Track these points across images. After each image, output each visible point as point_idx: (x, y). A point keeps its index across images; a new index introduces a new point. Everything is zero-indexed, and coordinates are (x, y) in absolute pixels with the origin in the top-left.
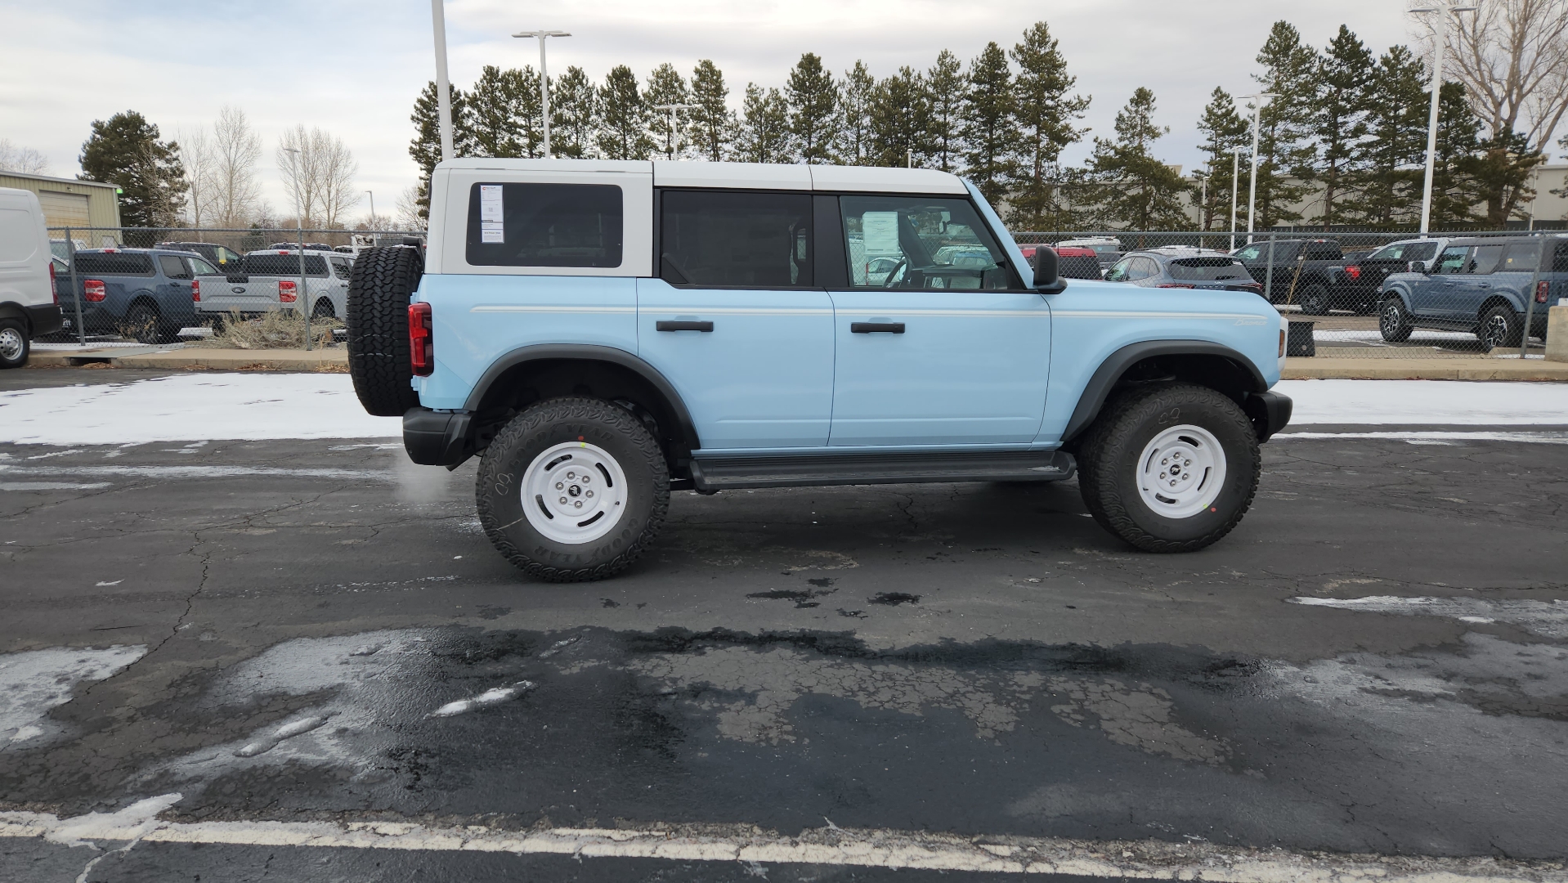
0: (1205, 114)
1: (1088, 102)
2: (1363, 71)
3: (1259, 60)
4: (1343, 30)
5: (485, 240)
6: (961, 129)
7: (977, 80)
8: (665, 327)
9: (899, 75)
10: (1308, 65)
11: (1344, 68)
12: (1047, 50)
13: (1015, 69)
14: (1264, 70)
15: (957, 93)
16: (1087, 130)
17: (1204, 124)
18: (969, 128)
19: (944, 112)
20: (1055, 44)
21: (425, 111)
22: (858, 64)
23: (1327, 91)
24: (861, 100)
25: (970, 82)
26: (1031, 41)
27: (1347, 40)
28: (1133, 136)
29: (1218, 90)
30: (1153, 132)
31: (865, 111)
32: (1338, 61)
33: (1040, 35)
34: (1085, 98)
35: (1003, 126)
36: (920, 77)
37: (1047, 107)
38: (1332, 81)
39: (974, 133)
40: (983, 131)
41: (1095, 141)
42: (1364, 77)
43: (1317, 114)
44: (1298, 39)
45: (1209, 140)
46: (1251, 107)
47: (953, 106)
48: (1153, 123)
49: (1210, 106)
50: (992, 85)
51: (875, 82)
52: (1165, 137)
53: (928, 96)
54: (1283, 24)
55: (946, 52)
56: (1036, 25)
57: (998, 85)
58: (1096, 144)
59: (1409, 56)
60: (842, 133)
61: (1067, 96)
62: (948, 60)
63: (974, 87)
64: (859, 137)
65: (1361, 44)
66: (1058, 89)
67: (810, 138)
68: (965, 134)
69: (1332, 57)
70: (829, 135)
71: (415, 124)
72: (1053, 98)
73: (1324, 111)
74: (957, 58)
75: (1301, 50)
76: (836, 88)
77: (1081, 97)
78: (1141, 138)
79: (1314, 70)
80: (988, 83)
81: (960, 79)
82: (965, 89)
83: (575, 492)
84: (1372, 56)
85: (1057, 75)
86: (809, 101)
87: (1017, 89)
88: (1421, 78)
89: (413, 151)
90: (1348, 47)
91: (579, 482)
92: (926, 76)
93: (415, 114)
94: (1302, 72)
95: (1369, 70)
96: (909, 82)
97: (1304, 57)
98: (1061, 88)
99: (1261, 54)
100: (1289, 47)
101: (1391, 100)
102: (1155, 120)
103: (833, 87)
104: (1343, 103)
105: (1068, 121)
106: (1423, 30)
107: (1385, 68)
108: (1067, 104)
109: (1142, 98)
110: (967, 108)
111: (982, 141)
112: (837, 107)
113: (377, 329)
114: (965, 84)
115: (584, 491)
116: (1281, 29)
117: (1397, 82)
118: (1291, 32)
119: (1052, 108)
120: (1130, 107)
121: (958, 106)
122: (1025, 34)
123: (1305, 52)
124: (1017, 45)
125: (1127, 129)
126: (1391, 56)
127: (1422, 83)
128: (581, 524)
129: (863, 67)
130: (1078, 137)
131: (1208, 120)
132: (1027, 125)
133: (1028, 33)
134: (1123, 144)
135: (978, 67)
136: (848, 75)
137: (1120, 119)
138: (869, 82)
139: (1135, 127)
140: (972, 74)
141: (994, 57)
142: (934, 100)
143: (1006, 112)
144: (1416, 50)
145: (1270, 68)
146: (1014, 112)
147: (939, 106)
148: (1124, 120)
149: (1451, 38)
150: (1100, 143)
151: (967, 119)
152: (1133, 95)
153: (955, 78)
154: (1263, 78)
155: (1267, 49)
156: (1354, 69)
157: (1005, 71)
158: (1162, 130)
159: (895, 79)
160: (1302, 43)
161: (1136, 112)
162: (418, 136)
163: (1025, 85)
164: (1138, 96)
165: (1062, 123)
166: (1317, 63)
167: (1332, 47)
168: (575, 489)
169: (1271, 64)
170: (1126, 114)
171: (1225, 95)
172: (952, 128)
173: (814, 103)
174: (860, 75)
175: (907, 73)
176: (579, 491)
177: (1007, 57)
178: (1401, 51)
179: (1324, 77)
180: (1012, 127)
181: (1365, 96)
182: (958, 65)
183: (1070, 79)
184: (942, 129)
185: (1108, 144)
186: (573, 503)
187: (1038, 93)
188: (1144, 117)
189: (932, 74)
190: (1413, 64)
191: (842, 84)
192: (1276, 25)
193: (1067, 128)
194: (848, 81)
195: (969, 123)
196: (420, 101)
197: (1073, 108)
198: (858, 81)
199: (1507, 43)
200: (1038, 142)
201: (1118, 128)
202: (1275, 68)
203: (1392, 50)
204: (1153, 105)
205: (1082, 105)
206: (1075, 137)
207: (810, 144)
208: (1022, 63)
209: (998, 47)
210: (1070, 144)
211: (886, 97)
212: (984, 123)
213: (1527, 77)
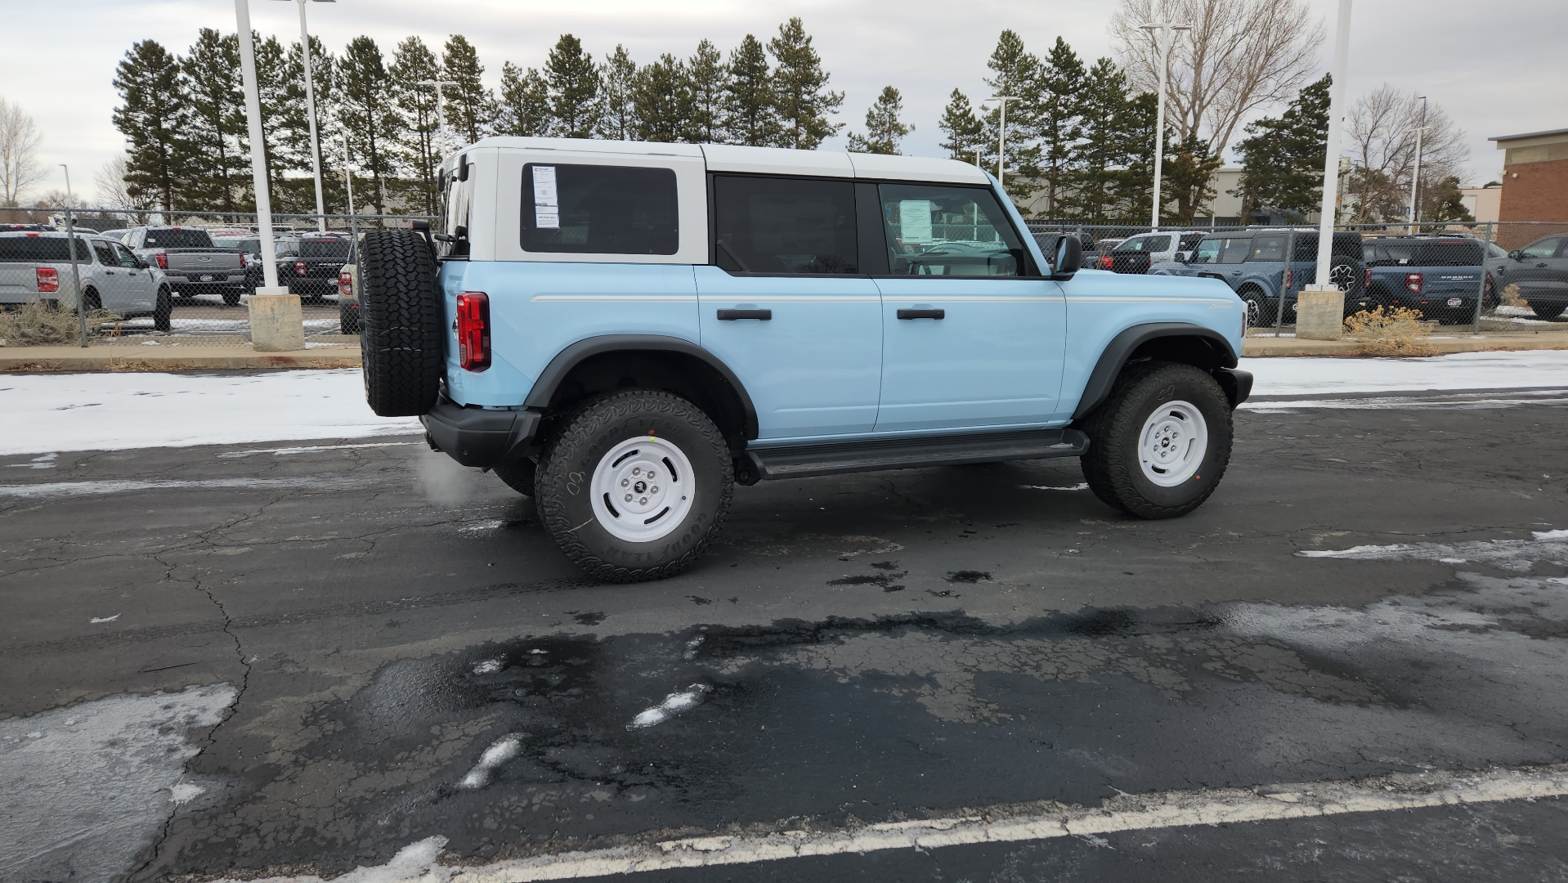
0: (946, 114)
1: (842, 99)
2: (1077, 80)
3: (990, 65)
4: (1059, 41)
5: (539, 225)
6: (724, 119)
7: (737, 71)
8: (726, 316)
9: (661, 63)
10: (1031, 72)
11: (1061, 76)
12: (802, 46)
13: (772, 63)
14: (994, 74)
15: (718, 83)
16: (842, 125)
17: (945, 123)
18: (732, 118)
19: (706, 101)
20: (809, 40)
21: (130, 75)
22: (619, 49)
23: (1048, 97)
24: (624, 86)
25: (730, 73)
26: (787, 36)
27: (1063, 50)
28: (882, 132)
29: (956, 92)
30: (901, 130)
31: (629, 97)
32: (1056, 69)
33: (795, 30)
34: (839, 95)
35: (763, 118)
36: (681, 65)
37: (804, 102)
38: (1052, 88)
39: (736, 124)
40: (745, 122)
41: (849, 135)
42: (1078, 85)
43: (1041, 117)
44: (1022, 48)
45: (950, 138)
46: (984, 108)
47: (715, 96)
48: (900, 120)
49: (949, 106)
50: (752, 77)
51: (637, 68)
52: (911, 134)
53: (689, 84)
54: (1009, 33)
55: (706, 42)
56: (791, 20)
57: (758, 77)
58: (850, 139)
59: (1114, 68)
60: (605, 118)
61: (822, 92)
62: (708, 50)
63: (734, 78)
64: (623, 122)
65: (1074, 55)
66: (814, 85)
67: (572, 121)
68: (727, 124)
69: (1051, 65)
70: (593, 120)
71: (119, 90)
72: (809, 93)
73: (1046, 115)
74: (717, 48)
75: (1025, 58)
76: (597, 72)
77: (836, 93)
78: (890, 134)
79: (1036, 77)
80: (749, 75)
81: (720, 69)
82: (725, 80)
83: (641, 489)
84: (1083, 66)
85: (812, 71)
86: (570, 84)
87: (775, 82)
88: (1123, 88)
89: (117, 121)
90: (1063, 57)
91: (644, 478)
92: (687, 65)
93: (118, 79)
94: (1027, 78)
95: (1081, 79)
96: (671, 70)
97: (1028, 65)
98: (817, 84)
99: (992, 60)
100: (1014, 55)
101: (1100, 107)
102: (902, 118)
103: (594, 70)
104: (1061, 108)
105: (824, 116)
106: (1123, 45)
107: (1094, 78)
108: (823, 99)
109: (890, 96)
110: (729, 99)
111: (744, 131)
112: (599, 91)
113: (404, 322)
114: (726, 75)
115: (649, 487)
116: (1008, 37)
117: (1104, 91)
118: (1016, 41)
119: (808, 103)
120: (878, 105)
121: (720, 97)
122: (781, 28)
123: (1029, 59)
124: (774, 39)
125: (877, 126)
126: (1099, 67)
127: (1125, 93)
128: (647, 522)
129: (624, 52)
130: (834, 131)
131: (948, 120)
132: (787, 118)
133: (784, 28)
134: (875, 139)
135: (737, 58)
136: (609, 59)
137: (870, 116)
138: (631, 67)
139: (884, 124)
140: (732, 66)
141: (752, 49)
142: (696, 89)
143: (767, 104)
144: (1119, 62)
145: (999, 73)
146: (774, 104)
147: (701, 95)
148: (874, 117)
149: (1146, 53)
150: (854, 138)
151: (728, 109)
152: (881, 93)
153: (716, 69)
154: (994, 82)
155: (996, 55)
156: (1070, 77)
157: (763, 64)
158: (908, 128)
159: (657, 65)
160: (1026, 52)
161: (885, 109)
162: (122, 104)
163: (783, 78)
164: (887, 94)
165: (819, 117)
166: (1039, 71)
167: (1052, 57)
168: (641, 485)
169: (1000, 70)
170: (876, 112)
171: (962, 97)
172: (715, 118)
173: (575, 86)
174: (620, 59)
175: (669, 61)
176: (645, 487)
177: (765, 50)
178: (1107, 63)
179: (1044, 84)
180: (772, 120)
181: (1079, 102)
182: (718, 55)
183: (824, 75)
184: (706, 118)
185: (861, 139)
186: (638, 500)
187: (796, 87)
188: (892, 115)
189: (693, 63)
190: (1116, 75)
191: (603, 68)
192: (1004, 34)
193: (823, 122)
194: (609, 65)
195: (731, 113)
196: (124, 64)
197: (828, 104)
198: (619, 66)
199: (1189, 60)
200: (797, 135)
201: (869, 124)
202: (1004, 74)
203: (1100, 62)
204: (900, 103)
205: (836, 100)
206: (831, 131)
207: (572, 128)
208: (779, 57)
209: (755, 40)
210: (826, 139)
211: (648, 84)
212: (745, 115)
213: (1206, 90)
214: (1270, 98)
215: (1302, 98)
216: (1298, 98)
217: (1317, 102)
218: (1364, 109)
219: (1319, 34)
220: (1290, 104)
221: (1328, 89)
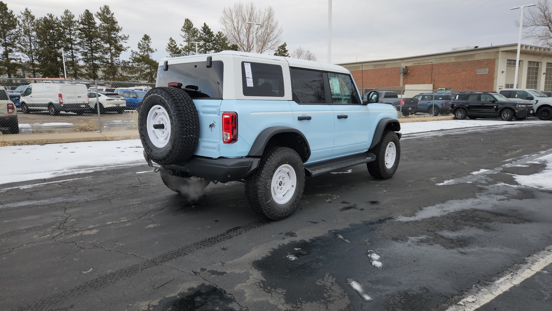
0: (168, 46)
1: (128, 37)
2: (212, 38)
3: (182, 30)
4: (205, 24)
6: (78, 41)
7: (82, 23)
8: (300, 119)
9: (48, 17)
10: (196, 34)
11: (206, 36)
12: (110, 16)
13: (98, 22)
14: (184, 34)
15: (74, 27)
16: (129, 47)
17: (168, 49)
18: (82, 41)
19: (70, 34)
20: (113, 14)
22: (26, 9)
23: (203, 43)
24: (30, 25)
25: (80, 24)
26: (104, 12)
27: (206, 27)
28: (145, 51)
29: (171, 39)
30: (151, 50)
31: (33, 30)
32: (205, 34)
33: (106, 10)
34: (127, 36)
35: (95, 42)
36: (57, 19)
37: (112, 37)
38: (204, 40)
39: (84, 44)
40: (88, 43)
41: (132, 51)
42: (212, 40)
43: (201, 50)
44: (193, 25)
45: (170, 55)
46: (181, 45)
47: (73, 32)
48: (151, 47)
49: (169, 43)
50: (89, 26)
51: (36, 18)
52: (156, 52)
53: (61, 27)
54: (188, 20)
55: (68, 11)
56: (104, 6)
57: (92, 26)
58: (132, 53)
59: (223, 35)
60: (21, 38)
61: (120, 34)
62: (69, 14)
63: (82, 26)
64: (30, 40)
65: (210, 29)
66: (116, 31)
67: (5, 38)
68: (79, 44)
69: (203, 32)
70: (16, 38)
72: (115, 34)
73: (203, 49)
74: (73, 13)
75: (194, 29)
76: (16, 18)
77: (125, 35)
78: (147, 52)
79: (198, 36)
80: (88, 25)
81: (75, 22)
82: (78, 26)
84: (213, 33)
85: (115, 26)
86: (3, 22)
87: (100, 29)
88: (226, 42)
90: (206, 29)
92: (60, 19)
94: (195, 36)
95: (213, 38)
96: (53, 20)
97: (195, 32)
98: (117, 31)
99: (183, 28)
100: (191, 27)
101: (220, 48)
102: (152, 46)
103: (15, 17)
104: (207, 47)
105: (121, 43)
106: (224, 28)
107: (217, 38)
108: (120, 37)
109: (146, 38)
110: (80, 34)
111: (88, 47)
112: (18, 26)
114: (78, 24)
116: (187, 21)
117: (221, 43)
118: (190, 22)
119: (114, 38)
120: (142, 41)
121: (75, 33)
122: (101, 9)
123: (195, 29)
124: (98, 12)
125: (142, 48)
126: (218, 34)
127: (227, 44)
129: (29, 11)
130: (126, 49)
131: (169, 48)
132: (106, 43)
133: (102, 8)
134: (142, 53)
135: (82, 18)
136: (22, 13)
137: (139, 44)
138: (33, 18)
139: (145, 48)
140: (80, 21)
141: (88, 15)
142: (64, 28)
143: (97, 37)
144: (225, 33)
145: (185, 33)
146: (100, 37)
147: (67, 31)
148: (141, 45)
149: (232, 31)
150: (134, 52)
151: (80, 38)
152: (143, 37)
153: (73, 21)
154: (184, 36)
155: (184, 27)
156: (210, 37)
157: (94, 21)
158: (154, 50)
159: (45, 18)
160: (194, 27)
161: (145, 43)
163: (103, 28)
164: (145, 37)
165: (119, 43)
166: (199, 34)
167: (202, 29)
169: (186, 32)
170: (141, 43)
171: (173, 40)
172: (74, 41)
173: (6, 23)
174: (27, 14)
175: (51, 16)
177: (94, 16)
178: (221, 33)
179: (201, 39)
180: (100, 43)
181: (213, 46)
182: (73, 16)
183: (120, 28)
184: (70, 41)
185: (136, 53)
187: (109, 32)
188: (148, 45)
189: (62, 18)
190: (224, 37)
191: (20, 17)
192: (186, 20)
193: (121, 46)
194: (22, 16)
195: (81, 40)
197: (122, 39)
198: (27, 17)
199: (245, 34)
200: (111, 50)
201: (139, 48)
202: (187, 34)
203: (219, 33)
204: (150, 41)
205: (125, 38)
206: (125, 49)
207: (5, 40)
208: (100, 19)
209: (90, 12)
210: (122, 52)
211: (42, 25)
212: (87, 41)
213: (251, 45)
214: (269, 49)
215: (279, 49)
216: (277, 49)
217: (283, 51)
218: (295, 54)
219: (281, 30)
220: (276, 51)
221: (285, 47)
